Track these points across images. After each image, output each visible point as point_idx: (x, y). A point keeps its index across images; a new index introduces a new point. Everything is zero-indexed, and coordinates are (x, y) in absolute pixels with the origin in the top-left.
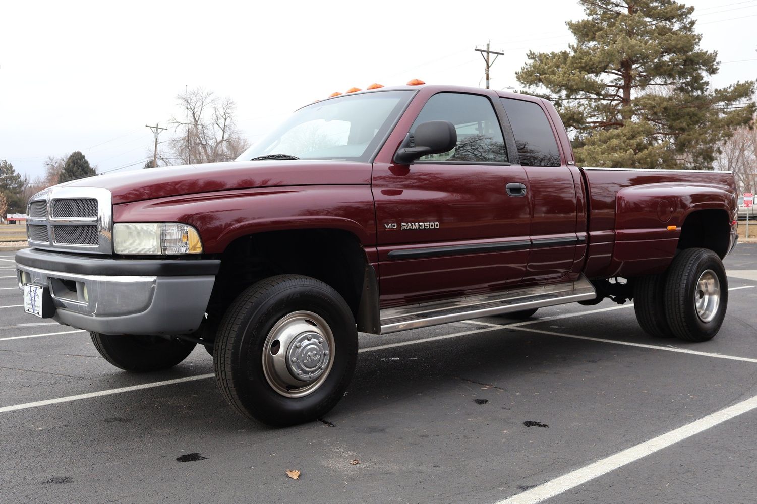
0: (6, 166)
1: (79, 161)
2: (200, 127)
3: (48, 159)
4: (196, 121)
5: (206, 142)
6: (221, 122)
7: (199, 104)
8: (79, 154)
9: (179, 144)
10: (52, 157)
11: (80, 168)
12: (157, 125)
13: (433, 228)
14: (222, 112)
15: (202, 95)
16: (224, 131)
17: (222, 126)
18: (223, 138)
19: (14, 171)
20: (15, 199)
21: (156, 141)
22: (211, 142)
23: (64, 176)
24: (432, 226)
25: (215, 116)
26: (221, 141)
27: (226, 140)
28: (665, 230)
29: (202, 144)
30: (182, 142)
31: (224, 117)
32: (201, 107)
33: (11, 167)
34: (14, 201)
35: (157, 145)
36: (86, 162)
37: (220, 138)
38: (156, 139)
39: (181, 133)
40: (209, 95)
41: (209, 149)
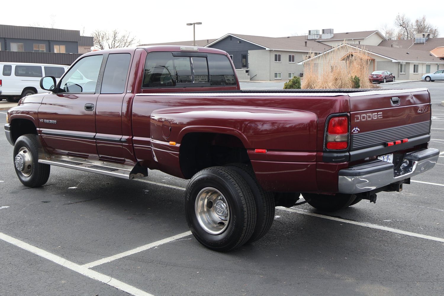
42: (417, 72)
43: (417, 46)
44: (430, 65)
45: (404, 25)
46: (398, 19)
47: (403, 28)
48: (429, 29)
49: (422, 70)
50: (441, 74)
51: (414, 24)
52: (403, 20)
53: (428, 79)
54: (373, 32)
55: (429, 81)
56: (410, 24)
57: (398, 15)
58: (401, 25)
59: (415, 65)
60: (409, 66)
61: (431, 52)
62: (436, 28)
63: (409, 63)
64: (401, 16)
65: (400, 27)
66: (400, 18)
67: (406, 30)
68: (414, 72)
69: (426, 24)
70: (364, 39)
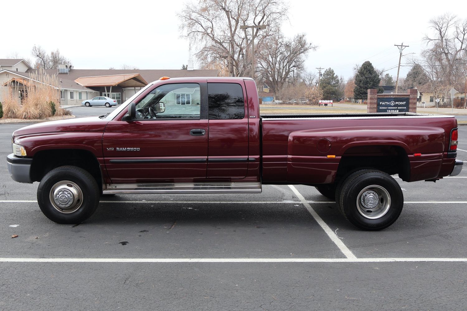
0: (330, 71)
1: (368, 67)
2: (444, 41)
3: (356, 66)
4: (442, 37)
5: (448, 51)
6: (461, 36)
7: (444, 25)
8: (369, 62)
9: (428, 54)
10: (358, 65)
11: (368, 71)
12: (402, 44)
13: (136, 150)
14: (462, 29)
15: (448, 19)
16: (462, 43)
17: (461, 39)
18: (461, 47)
19: (334, 74)
20: (334, 90)
21: (401, 55)
22: (452, 52)
23: (358, 77)
24: (135, 149)
25: (456, 32)
26: (460, 50)
27: (463, 49)
28: (326, 157)
29: (445, 53)
30: (431, 52)
31: (464, 33)
32: (446, 27)
33: (333, 71)
34: (333, 92)
35: (401, 58)
36: (372, 67)
37: (458, 48)
38: (401, 53)
39: (431, 46)
40: (453, 18)
41: (449, 57)
42: (73, 98)
43: (62, 75)
44: (81, 93)
45: (40, 56)
46: (35, 50)
47: (39, 58)
48: (63, 61)
49: (76, 96)
50: (98, 100)
51: (50, 55)
52: (39, 52)
53: (88, 105)
54: (20, 60)
55: (89, 106)
56: (46, 55)
57: (34, 46)
58: (38, 56)
59: (71, 92)
60: (67, 92)
61: (76, 81)
62: (69, 61)
63: (67, 90)
64: (37, 47)
65: (36, 57)
66: (36, 49)
67: (43, 60)
68: (71, 98)
69: (60, 57)
70: (12, 66)
